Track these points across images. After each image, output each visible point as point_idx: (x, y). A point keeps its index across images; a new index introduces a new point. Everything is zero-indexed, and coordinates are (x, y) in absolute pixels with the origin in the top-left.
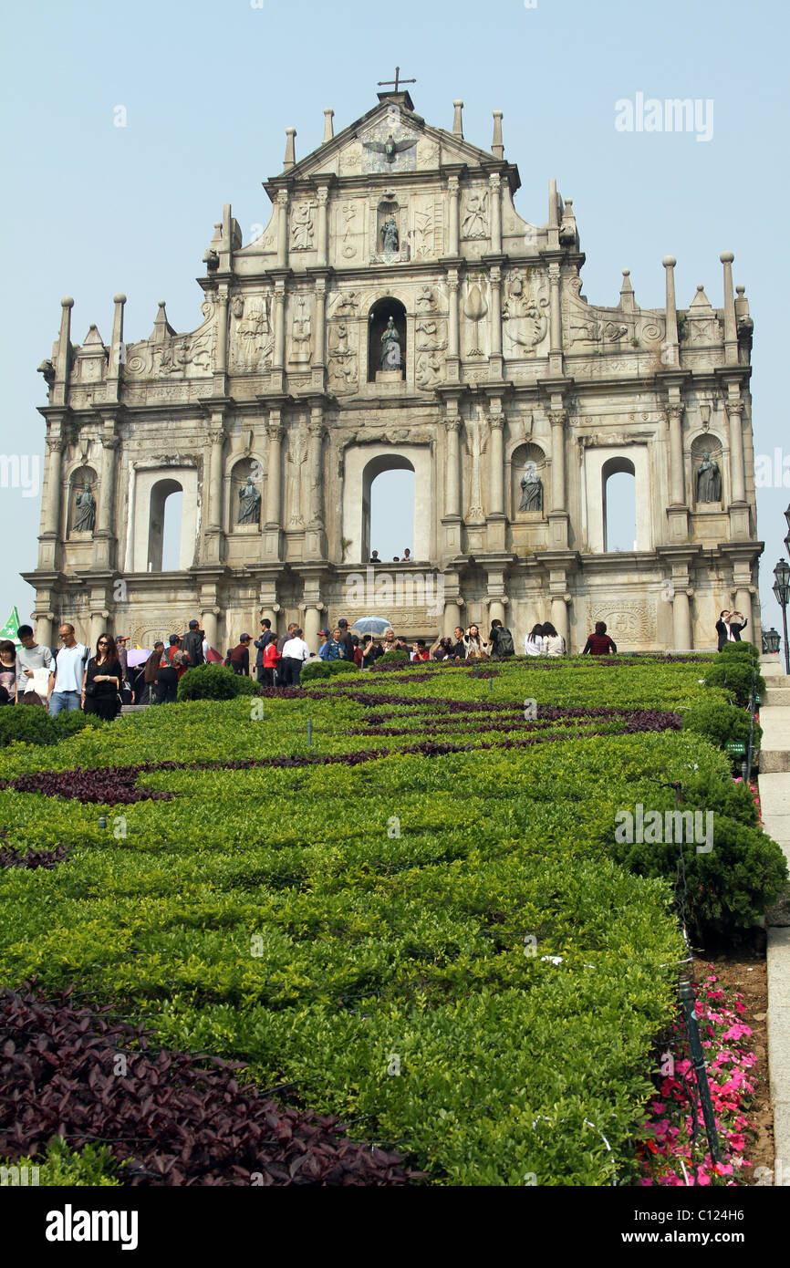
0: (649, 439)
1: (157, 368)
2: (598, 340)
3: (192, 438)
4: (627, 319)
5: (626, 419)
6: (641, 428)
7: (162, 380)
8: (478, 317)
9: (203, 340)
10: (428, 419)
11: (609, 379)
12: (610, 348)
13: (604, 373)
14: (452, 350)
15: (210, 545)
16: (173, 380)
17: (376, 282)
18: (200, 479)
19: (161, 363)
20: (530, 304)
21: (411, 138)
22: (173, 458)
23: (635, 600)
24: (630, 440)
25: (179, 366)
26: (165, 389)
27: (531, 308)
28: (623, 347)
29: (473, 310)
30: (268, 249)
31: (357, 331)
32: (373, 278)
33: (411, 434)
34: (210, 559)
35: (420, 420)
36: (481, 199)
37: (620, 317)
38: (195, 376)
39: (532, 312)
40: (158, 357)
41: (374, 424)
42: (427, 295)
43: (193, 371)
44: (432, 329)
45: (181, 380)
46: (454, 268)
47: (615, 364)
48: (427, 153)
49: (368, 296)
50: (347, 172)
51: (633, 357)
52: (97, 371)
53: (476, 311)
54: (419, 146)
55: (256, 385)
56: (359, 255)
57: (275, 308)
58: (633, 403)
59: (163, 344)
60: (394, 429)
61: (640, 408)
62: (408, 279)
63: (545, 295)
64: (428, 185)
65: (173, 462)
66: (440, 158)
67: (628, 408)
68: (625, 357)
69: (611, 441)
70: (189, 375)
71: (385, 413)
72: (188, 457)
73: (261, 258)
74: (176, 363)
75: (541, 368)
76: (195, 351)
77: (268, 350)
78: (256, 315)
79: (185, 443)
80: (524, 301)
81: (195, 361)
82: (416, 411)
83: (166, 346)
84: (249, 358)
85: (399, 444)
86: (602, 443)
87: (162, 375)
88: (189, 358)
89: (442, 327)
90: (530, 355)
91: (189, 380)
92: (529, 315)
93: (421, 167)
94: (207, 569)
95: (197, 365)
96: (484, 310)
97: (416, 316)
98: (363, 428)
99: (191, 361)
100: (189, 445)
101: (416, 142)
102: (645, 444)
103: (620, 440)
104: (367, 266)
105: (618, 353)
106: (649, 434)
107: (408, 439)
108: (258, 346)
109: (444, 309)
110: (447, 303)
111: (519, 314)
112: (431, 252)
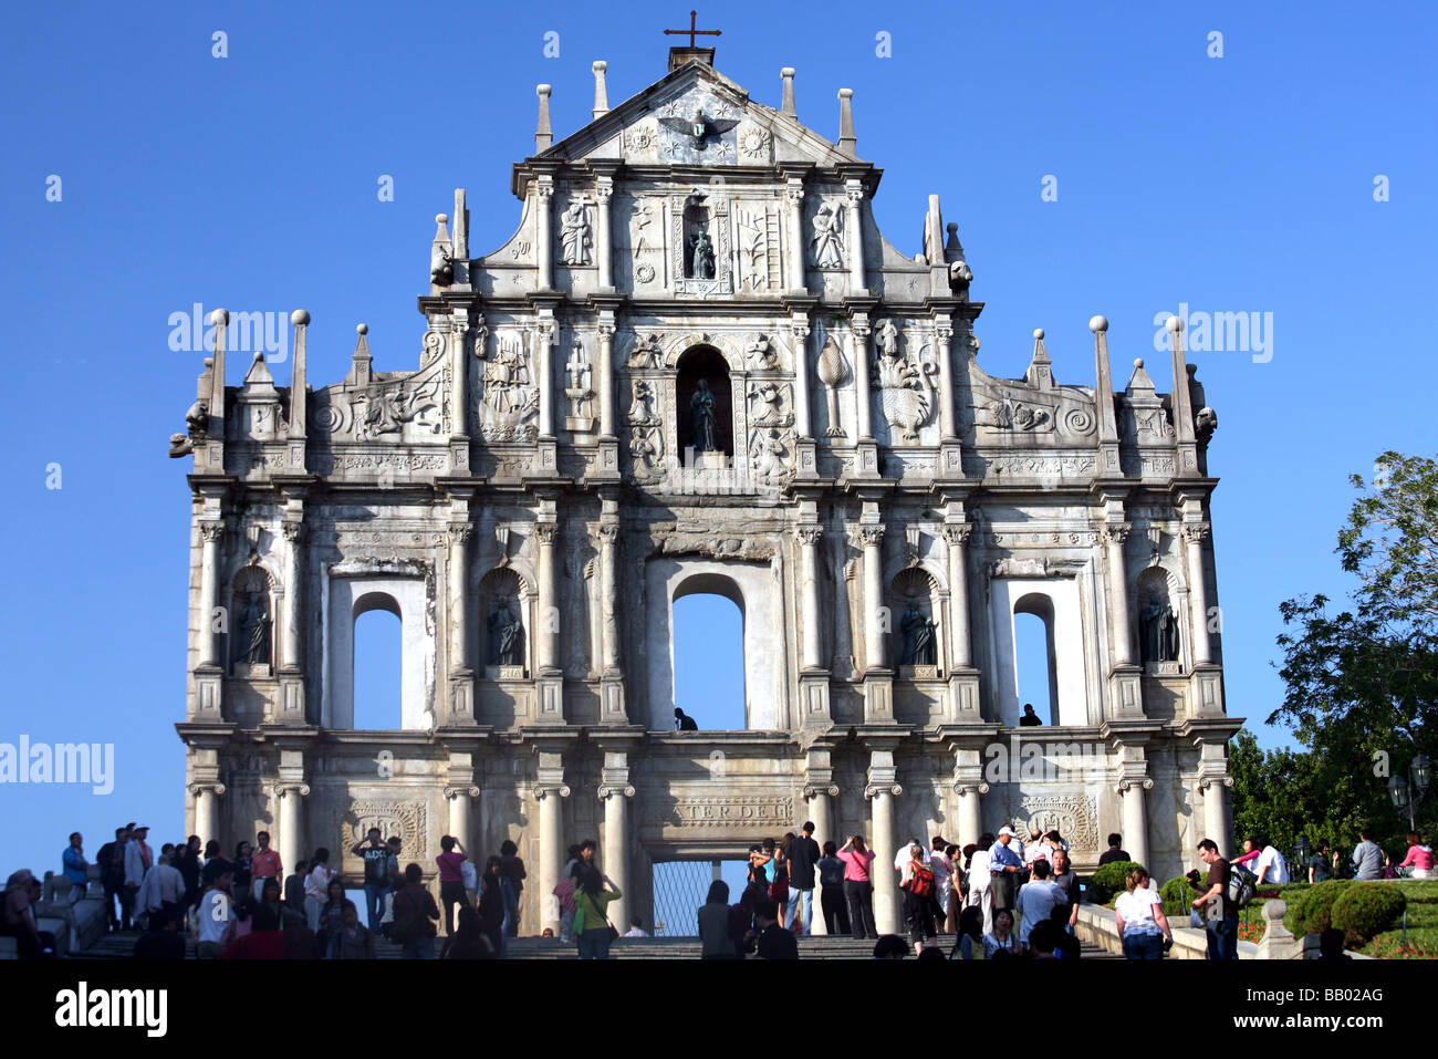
0: (1079, 570)
1: (360, 428)
2: (1005, 427)
3: (418, 535)
4: (1042, 399)
5: (1047, 539)
6: (1069, 555)
7: (368, 443)
8: (838, 383)
9: (430, 388)
10: (769, 526)
11: (1023, 483)
12: (1022, 439)
13: (1015, 475)
14: (802, 427)
15: (459, 695)
16: (386, 445)
17: (685, 320)
18: (431, 594)
19: (366, 417)
20: (910, 370)
21: (727, 116)
22: (388, 562)
23: (1069, 794)
24: (1051, 570)
25: (391, 425)
26: (373, 458)
27: (909, 376)
28: (1040, 439)
29: (830, 373)
30: (522, 260)
31: (661, 390)
32: (681, 315)
33: (745, 545)
34: (461, 715)
35: (757, 527)
36: (834, 214)
37: (1034, 397)
38: (417, 441)
39: (913, 381)
40: (362, 410)
41: (691, 529)
42: (763, 346)
43: (415, 433)
44: (770, 395)
45: (398, 446)
46: (802, 311)
47: (1030, 463)
48: (752, 142)
49: (676, 339)
50: (635, 158)
51: (1053, 453)
52: (268, 424)
53: (835, 374)
54: (740, 131)
55: (513, 460)
56: (660, 279)
57: (538, 349)
58: (1056, 518)
59: (367, 390)
60: (719, 537)
61: (1066, 526)
62: (732, 320)
63: (929, 357)
64: (756, 187)
65: (388, 568)
66: (772, 150)
67: (1051, 525)
68: (1043, 453)
69: (1026, 570)
70: (409, 440)
71: (707, 513)
72: (413, 562)
73: (513, 273)
74: (390, 421)
75: (927, 462)
76: (417, 405)
77: (530, 410)
78: (510, 356)
79: (407, 540)
80: (901, 363)
81: (417, 418)
82: (750, 512)
83: (372, 394)
84: (502, 420)
85: (727, 560)
86: (1015, 572)
87: (369, 436)
88: (408, 414)
89: (785, 393)
90: (912, 443)
91: (410, 447)
92: (908, 386)
93: (744, 160)
94: (458, 731)
95: (421, 424)
96: (844, 373)
97: (748, 375)
98: (676, 534)
99: (411, 419)
100: (413, 544)
101: (736, 123)
102: (1072, 576)
103: (1040, 570)
104: (671, 297)
105: (1034, 447)
106: (1079, 563)
107: (742, 553)
108: (514, 403)
109: (787, 367)
110: (792, 359)
111: (895, 382)
112: (765, 284)
